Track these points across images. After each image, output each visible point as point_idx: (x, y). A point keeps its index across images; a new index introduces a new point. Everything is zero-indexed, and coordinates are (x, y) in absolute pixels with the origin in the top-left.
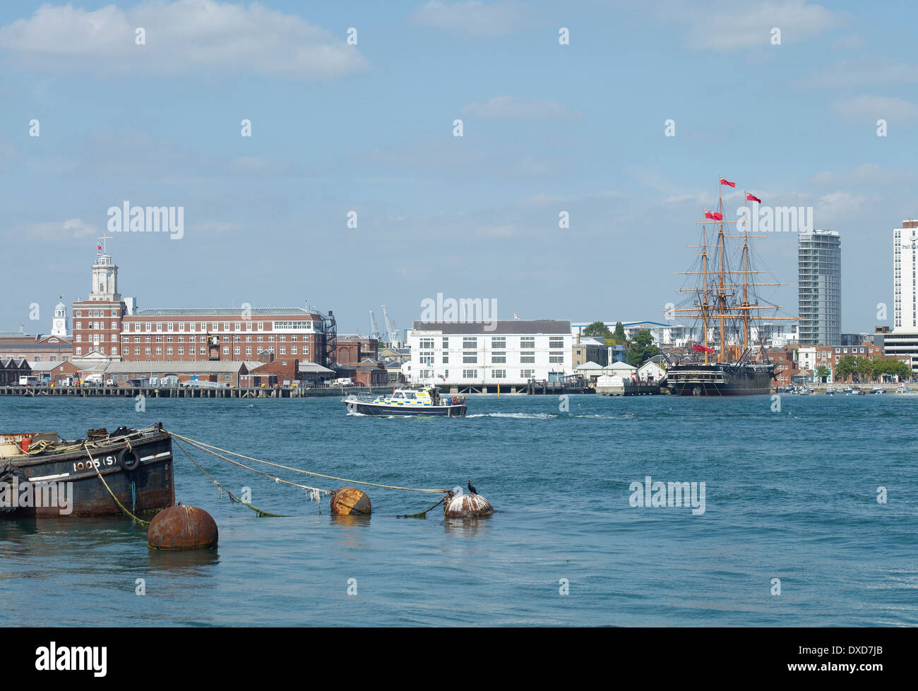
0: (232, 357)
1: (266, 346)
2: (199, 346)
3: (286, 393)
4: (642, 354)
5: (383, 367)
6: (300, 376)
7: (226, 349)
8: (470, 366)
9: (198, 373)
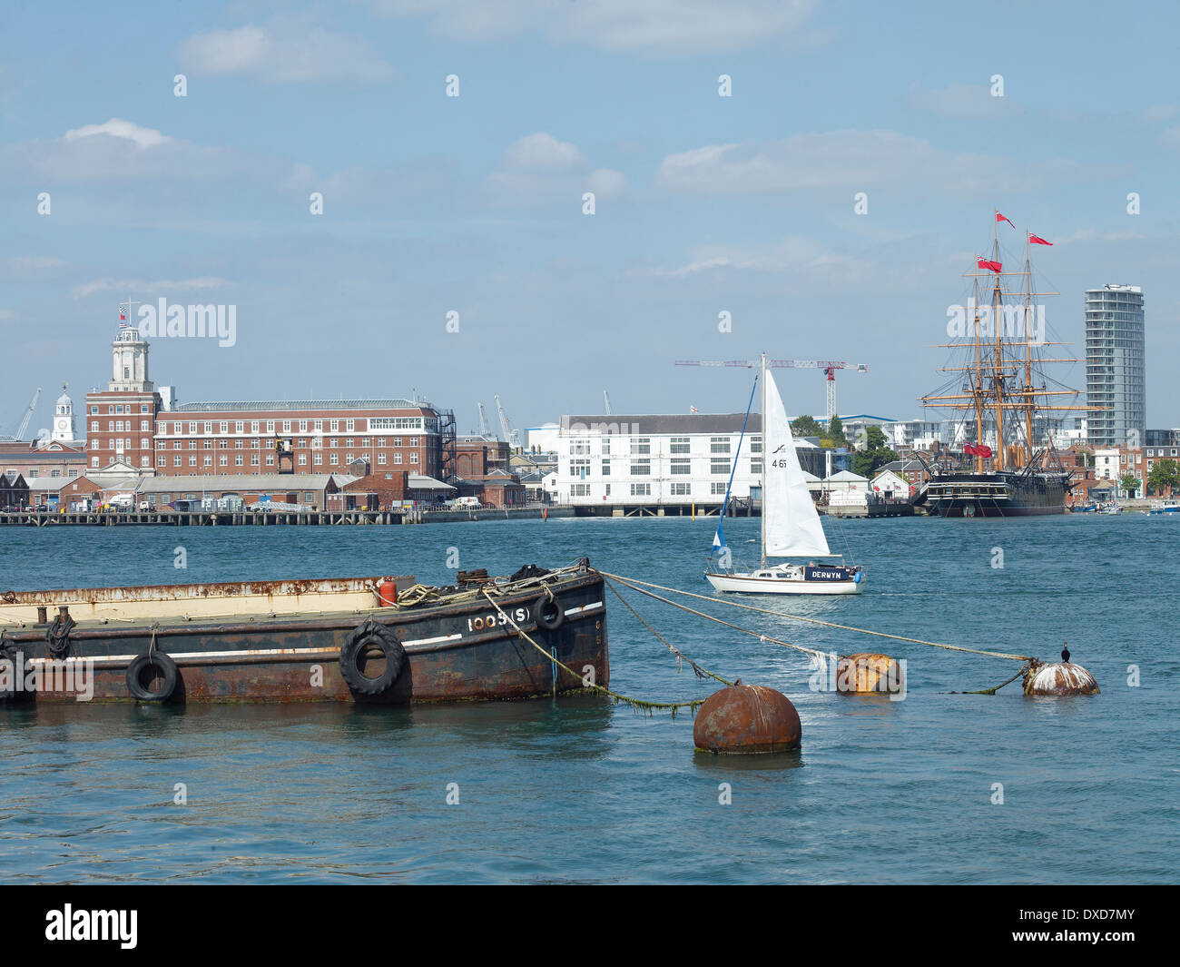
0: (311, 469)
1: (358, 453)
2: (264, 453)
3: (396, 519)
4: (871, 460)
5: (518, 481)
6: (409, 494)
7: (302, 457)
8: (641, 478)
9: (269, 491)
